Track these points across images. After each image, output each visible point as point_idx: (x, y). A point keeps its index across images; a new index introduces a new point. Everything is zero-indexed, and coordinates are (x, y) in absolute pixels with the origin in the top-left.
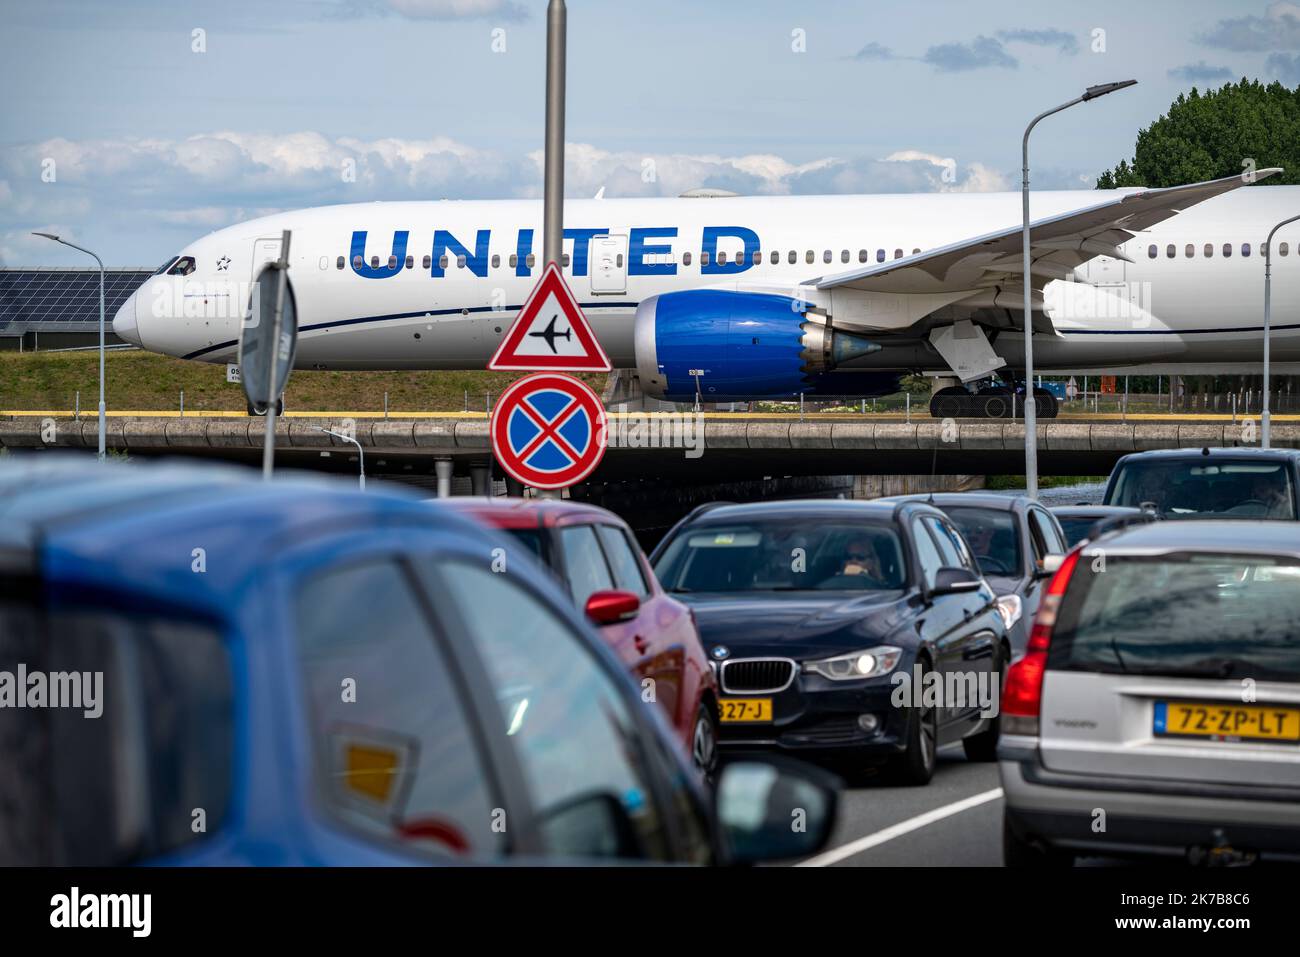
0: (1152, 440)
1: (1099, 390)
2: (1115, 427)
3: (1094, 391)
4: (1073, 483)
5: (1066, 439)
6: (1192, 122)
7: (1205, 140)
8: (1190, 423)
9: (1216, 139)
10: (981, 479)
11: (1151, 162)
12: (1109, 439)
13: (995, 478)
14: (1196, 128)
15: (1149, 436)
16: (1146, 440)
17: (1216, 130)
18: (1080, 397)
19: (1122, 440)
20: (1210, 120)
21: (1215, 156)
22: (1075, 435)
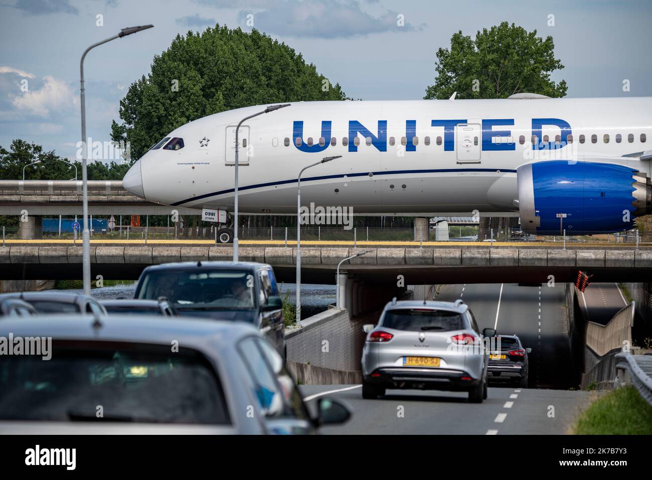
0: (163, 256)
1: (130, 224)
2: (140, 248)
3: (126, 225)
4: (113, 285)
5: (109, 256)
6: (186, 52)
7: (196, 64)
8: (188, 245)
9: (202, 64)
10: (52, 283)
11: (161, 78)
12: (136, 256)
13: (61, 282)
14: (190, 56)
15: (162, 254)
16: (161, 256)
17: (202, 57)
18: (117, 229)
19: (145, 256)
20: (199, 52)
21: (202, 75)
22: (115, 254)
